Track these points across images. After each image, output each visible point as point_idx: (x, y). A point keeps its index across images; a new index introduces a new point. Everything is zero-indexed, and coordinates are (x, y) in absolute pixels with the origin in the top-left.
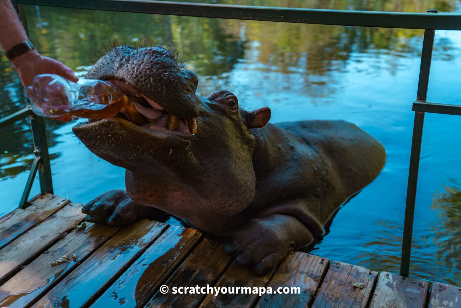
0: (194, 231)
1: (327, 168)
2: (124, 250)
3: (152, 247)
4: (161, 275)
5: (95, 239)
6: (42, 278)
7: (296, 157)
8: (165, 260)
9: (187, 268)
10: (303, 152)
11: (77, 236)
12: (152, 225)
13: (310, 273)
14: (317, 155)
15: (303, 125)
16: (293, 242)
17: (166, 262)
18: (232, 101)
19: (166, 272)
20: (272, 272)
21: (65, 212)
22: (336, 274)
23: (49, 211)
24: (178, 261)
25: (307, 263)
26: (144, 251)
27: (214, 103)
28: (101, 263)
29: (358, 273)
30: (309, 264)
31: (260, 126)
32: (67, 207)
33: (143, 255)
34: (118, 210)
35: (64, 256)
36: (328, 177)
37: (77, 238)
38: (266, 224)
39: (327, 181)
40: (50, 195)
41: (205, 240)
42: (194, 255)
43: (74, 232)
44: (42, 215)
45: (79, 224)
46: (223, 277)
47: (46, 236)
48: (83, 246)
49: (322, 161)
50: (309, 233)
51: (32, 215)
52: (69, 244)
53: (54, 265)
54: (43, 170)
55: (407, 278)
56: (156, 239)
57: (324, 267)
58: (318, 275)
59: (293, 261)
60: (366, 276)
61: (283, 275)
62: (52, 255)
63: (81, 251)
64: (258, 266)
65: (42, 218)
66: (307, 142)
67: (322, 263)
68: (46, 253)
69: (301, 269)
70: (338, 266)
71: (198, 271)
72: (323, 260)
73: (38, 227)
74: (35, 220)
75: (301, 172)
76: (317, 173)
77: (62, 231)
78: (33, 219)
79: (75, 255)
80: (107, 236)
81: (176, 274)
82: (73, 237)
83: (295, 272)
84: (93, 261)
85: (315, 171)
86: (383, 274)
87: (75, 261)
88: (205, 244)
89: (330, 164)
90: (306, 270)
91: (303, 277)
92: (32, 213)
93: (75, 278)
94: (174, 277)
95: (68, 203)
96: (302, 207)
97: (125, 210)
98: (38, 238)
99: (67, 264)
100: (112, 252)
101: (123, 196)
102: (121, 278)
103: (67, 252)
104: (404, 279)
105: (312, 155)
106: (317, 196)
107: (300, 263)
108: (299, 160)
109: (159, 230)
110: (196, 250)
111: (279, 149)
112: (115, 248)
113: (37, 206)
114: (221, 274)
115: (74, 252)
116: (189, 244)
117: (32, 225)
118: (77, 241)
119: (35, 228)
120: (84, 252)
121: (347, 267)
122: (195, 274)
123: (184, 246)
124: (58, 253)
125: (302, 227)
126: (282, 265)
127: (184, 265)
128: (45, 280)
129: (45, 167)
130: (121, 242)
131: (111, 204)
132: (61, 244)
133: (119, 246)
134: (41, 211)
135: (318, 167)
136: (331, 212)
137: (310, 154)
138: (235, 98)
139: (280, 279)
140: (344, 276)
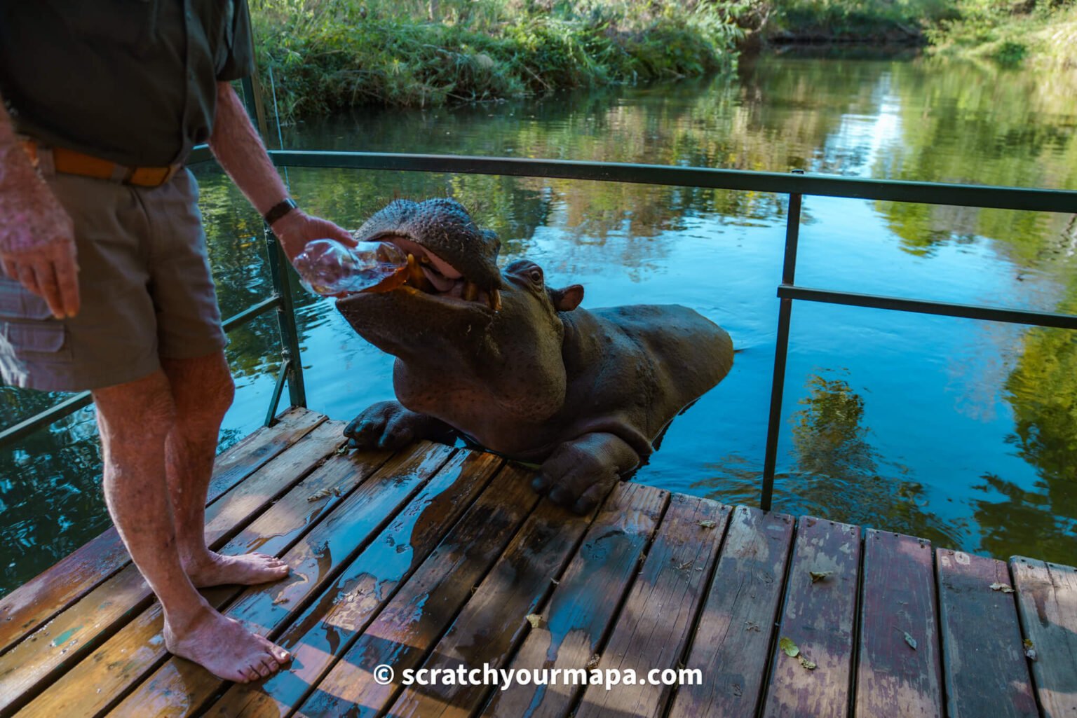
0: (491, 457)
1: (653, 367)
2: (400, 481)
3: (436, 477)
4: (449, 515)
5: (361, 467)
6: (297, 518)
7: (613, 353)
8: (454, 495)
9: (483, 506)
10: (622, 346)
11: (338, 463)
12: (435, 448)
13: (645, 510)
14: (640, 351)
15: (623, 311)
16: (617, 468)
17: (456, 497)
18: (535, 274)
19: (455, 512)
20: (596, 509)
21: (322, 431)
22: (679, 511)
23: (302, 430)
24: (472, 496)
25: (642, 497)
26: (425, 483)
27: (513, 275)
28: (371, 498)
29: (708, 509)
30: (644, 499)
31: (569, 309)
32: (325, 425)
33: (425, 489)
34: (389, 428)
35: (323, 490)
36: (653, 379)
37: (338, 466)
38: (582, 447)
39: (654, 385)
40: (302, 409)
41: (508, 468)
42: (493, 488)
43: (335, 458)
44: (293, 435)
45: (341, 448)
46: (531, 517)
47: (300, 463)
48: (346, 477)
49: (647, 359)
50: (634, 453)
51: (281, 436)
52: (329, 474)
53: (311, 501)
54: (293, 376)
55: (769, 513)
56: (441, 468)
57: (664, 502)
58: (656, 512)
59: (623, 494)
60: (717, 512)
61: (611, 513)
62: (308, 488)
63: (345, 483)
64: (579, 502)
65: (293, 439)
66: (627, 332)
67: (661, 496)
68: (301, 485)
69: (634, 504)
70: (681, 500)
71: (497, 510)
72: (662, 492)
73: (290, 452)
74: (285, 443)
75: (620, 373)
76: (640, 375)
77: (319, 457)
78: (282, 441)
79: (337, 488)
80: (377, 463)
81: (469, 514)
82: (333, 465)
83: (626, 509)
84: (360, 496)
85: (637, 372)
86: (740, 508)
87: (337, 496)
88: (506, 475)
89: (657, 362)
90: (641, 507)
91: (637, 515)
92: (281, 432)
93: (339, 518)
94: (466, 518)
95: (326, 420)
96: (622, 419)
97: (398, 428)
98: (290, 465)
99: (327, 499)
100: (384, 485)
101: (394, 409)
102: (398, 519)
103: (327, 484)
104: (765, 514)
105: (633, 351)
106: (641, 405)
107: (632, 497)
108: (617, 356)
109: (446, 455)
110: (495, 482)
111: (593, 340)
112: (389, 479)
113: (287, 424)
114: (529, 514)
115: (336, 483)
116: (485, 473)
117: (282, 448)
118: (339, 470)
119: (285, 453)
120: (349, 484)
121: (693, 501)
122: (494, 513)
123: (478, 477)
124: (316, 485)
125: (625, 447)
126: (608, 501)
127: (479, 502)
128: (300, 520)
129: (296, 373)
130: (395, 470)
131: (380, 420)
132: (319, 474)
133: (393, 476)
134: (292, 430)
135: (641, 367)
136: (661, 426)
137: (631, 349)
138: (540, 270)
139: (606, 518)
140: (689, 513)
